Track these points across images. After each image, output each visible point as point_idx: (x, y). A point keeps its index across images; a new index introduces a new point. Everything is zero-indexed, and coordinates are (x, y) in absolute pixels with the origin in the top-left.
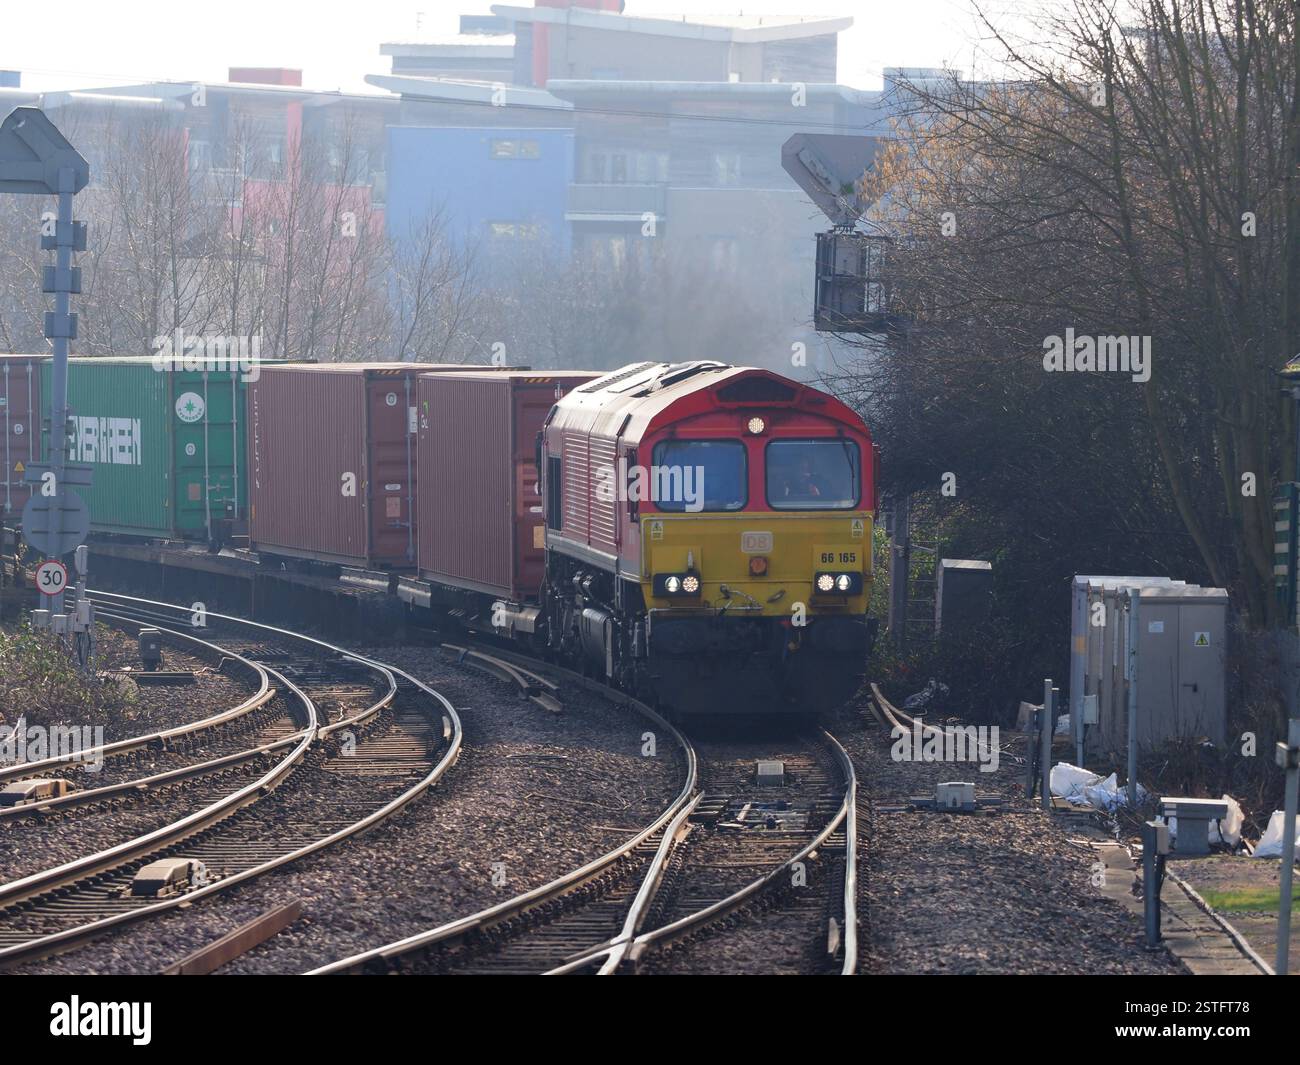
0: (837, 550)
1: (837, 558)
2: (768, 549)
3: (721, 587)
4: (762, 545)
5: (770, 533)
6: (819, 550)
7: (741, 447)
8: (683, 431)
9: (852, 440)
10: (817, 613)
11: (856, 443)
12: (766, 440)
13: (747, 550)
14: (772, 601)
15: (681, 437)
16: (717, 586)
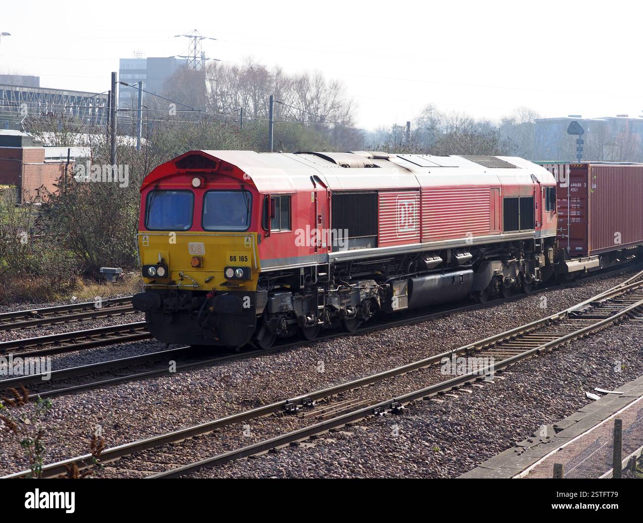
0: (238, 254)
1: (238, 258)
2: (202, 252)
3: (180, 274)
4: (199, 250)
5: (202, 243)
6: (229, 254)
7: (192, 194)
8: (163, 185)
9: (249, 192)
10: (230, 290)
11: (251, 193)
12: (206, 190)
13: (193, 253)
14: (207, 282)
15: (162, 188)
16: (178, 273)
